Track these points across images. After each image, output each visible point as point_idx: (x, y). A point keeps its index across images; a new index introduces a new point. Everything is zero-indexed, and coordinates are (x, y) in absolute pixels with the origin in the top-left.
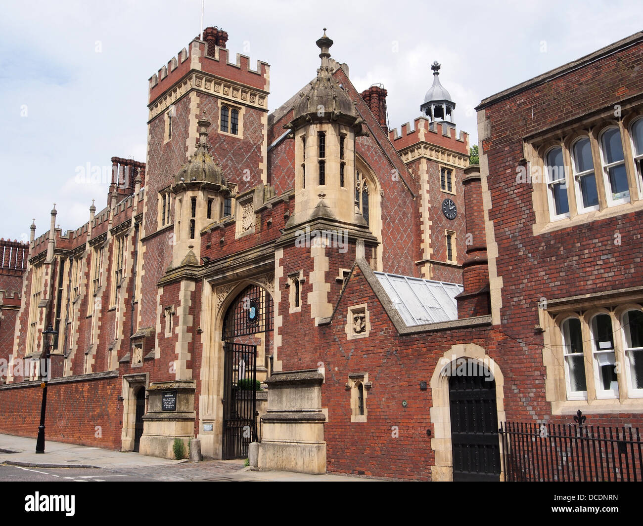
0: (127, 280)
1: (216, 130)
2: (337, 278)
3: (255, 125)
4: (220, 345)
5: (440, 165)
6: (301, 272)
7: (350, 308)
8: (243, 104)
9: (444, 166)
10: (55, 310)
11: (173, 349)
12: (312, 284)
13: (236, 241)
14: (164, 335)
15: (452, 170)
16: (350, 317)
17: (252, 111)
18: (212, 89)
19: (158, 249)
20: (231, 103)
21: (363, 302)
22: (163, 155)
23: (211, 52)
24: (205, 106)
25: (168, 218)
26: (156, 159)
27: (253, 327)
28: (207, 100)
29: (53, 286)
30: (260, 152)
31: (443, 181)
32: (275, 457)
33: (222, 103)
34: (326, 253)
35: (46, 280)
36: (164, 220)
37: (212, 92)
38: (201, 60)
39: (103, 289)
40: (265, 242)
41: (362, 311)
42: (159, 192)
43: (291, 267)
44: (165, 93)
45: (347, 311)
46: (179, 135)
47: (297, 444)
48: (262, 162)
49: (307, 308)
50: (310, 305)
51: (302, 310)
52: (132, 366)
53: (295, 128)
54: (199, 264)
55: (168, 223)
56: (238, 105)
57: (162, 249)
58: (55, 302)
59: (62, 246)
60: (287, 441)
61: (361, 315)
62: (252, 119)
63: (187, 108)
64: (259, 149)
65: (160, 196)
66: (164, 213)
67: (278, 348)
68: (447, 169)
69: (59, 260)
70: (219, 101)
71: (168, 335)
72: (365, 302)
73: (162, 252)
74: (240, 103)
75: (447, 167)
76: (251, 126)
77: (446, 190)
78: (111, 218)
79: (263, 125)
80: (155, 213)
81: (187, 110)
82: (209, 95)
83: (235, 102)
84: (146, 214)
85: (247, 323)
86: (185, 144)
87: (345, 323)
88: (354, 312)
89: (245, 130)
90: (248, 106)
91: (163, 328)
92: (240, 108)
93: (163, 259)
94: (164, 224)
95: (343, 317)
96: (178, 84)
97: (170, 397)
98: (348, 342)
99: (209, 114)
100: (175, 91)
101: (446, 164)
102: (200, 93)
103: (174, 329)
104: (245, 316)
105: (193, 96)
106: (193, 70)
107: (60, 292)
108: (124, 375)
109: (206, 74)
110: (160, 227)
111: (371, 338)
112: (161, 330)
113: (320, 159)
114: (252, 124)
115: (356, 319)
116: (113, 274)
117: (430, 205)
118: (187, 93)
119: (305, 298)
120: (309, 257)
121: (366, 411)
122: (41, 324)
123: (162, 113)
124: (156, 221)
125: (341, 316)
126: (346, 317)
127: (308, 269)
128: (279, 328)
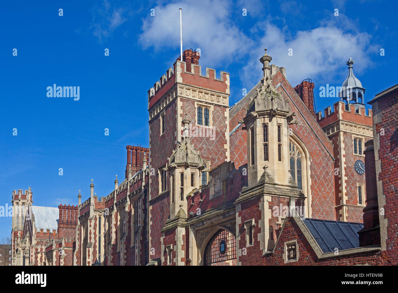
0: (141, 228)
2: (278, 223)
3: (221, 118)
5: (353, 136)
6: (253, 220)
8: (212, 104)
9: (356, 136)
10: (97, 249)
12: (260, 228)
13: (210, 201)
15: (362, 139)
16: (286, 248)
17: (218, 108)
18: (190, 95)
19: (160, 207)
20: (203, 104)
21: (295, 238)
22: (160, 143)
23: (189, 68)
24: (186, 108)
26: (156, 147)
27: (223, 256)
28: (188, 104)
29: (95, 234)
30: (225, 137)
31: (355, 147)
33: (198, 104)
34: (269, 206)
35: (90, 230)
36: (162, 187)
37: (191, 97)
39: (126, 234)
41: (294, 244)
42: (159, 168)
43: (247, 217)
45: (284, 244)
46: (170, 130)
48: (226, 143)
49: (257, 244)
50: (259, 241)
51: (254, 245)
53: (247, 123)
54: (187, 217)
55: (166, 189)
56: (208, 105)
57: (163, 207)
58: (97, 244)
59: (98, 208)
61: (293, 247)
62: (218, 114)
64: (224, 135)
65: (159, 172)
68: (359, 138)
69: (98, 217)
70: (196, 103)
71: (168, 263)
73: (162, 209)
74: (210, 104)
75: (358, 136)
76: (218, 119)
77: (358, 154)
78: (129, 188)
79: (226, 118)
80: (157, 183)
81: (175, 112)
82: (189, 99)
83: (206, 103)
84: (151, 184)
85: (219, 254)
87: (283, 252)
88: (288, 245)
89: (213, 122)
90: (216, 105)
92: (210, 107)
93: (164, 214)
94: (162, 191)
96: (168, 94)
99: (189, 113)
101: (357, 135)
102: (182, 99)
103: (173, 259)
105: (178, 101)
106: (177, 83)
107: (99, 237)
109: (186, 85)
110: (160, 192)
111: (300, 262)
112: (165, 260)
114: (218, 117)
115: (289, 250)
116: (132, 224)
117: (345, 166)
118: (174, 100)
119: (256, 237)
120: (258, 210)
122: (89, 259)
123: (158, 115)
124: (158, 189)
125: (280, 248)
126: (283, 249)
127: (258, 218)
128: (240, 257)
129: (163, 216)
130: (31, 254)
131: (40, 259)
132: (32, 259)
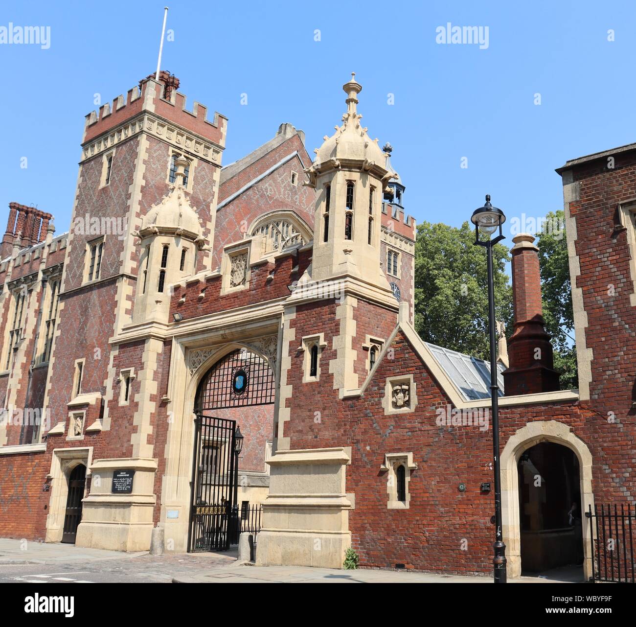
0: (27, 342)
1: (165, 179)
2: (364, 345)
3: (207, 180)
4: (192, 417)
5: (388, 247)
6: (322, 335)
7: (388, 379)
8: (196, 156)
9: (391, 249)
11: (130, 419)
12: (336, 351)
13: (223, 298)
14: (118, 403)
15: (398, 254)
16: (389, 389)
17: (204, 164)
18: (163, 133)
19: (81, 306)
20: (183, 154)
21: (408, 372)
22: (97, 201)
23: (167, 95)
24: (155, 152)
25: (98, 272)
26: (86, 205)
27: (239, 399)
28: (158, 146)
30: (209, 210)
31: (389, 264)
33: (173, 151)
34: (354, 316)
36: (91, 274)
37: (163, 137)
38: (155, 101)
41: (406, 382)
42: (88, 242)
43: (308, 329)
44: (106, 132)
45: (385, 382)
46: (120, 181)
48: (210, 221)
49: (328, 378)
50: (333, 374)
51: (321, 380)
52: (67, 439)
54: (167, 322)
55: (97, 278)
56: (190, 157)
57: (86, 309)
61: (406, 387)
62: (203, 173)
63: (134, 151)
64: (208, 207)
65: (88, 248)
66: (92, 266)
67: (285, 423)
68: (394, 252)
70: (171, 149)
71: (122, 402)
72: (410, 372)
73: (86, 310)
74: (192, 155)
75: (394, 250)
76: (203, 181)
77: (392, 273)
78: (10, 269)
79: (214, 182)
80: (81, 265)
81: (135, 155)
82: (161, 140)
83: (188, 153)
84: (68, 266)
85: (231, 394)
86: (127, 191)
87: (382, 395)
88: (393, 384)
89: (195, 184)
90: (202, 159)
92: (192, 160)
93: (87, 319)
94: (91, 278)
95: (379, 389)
96: (124, 125)
97: (125, 477)
98: (384, 417)
99: (159, 161)
100: (120, 132)
101: (393, 247)
102: (150, 137)
103: (133, 396)
104: (229, 385)
105: (143, 139)
106: (145, 111)
108: (55, 450)
109: (158, 117)
110: (85, 281)
111: (417, 414)
112: (114, 397)
113: (348, 210)
114: (203, 179)
115: (395, 392)
116: (7, 334)
118: (135, 136)
119: (325, 366)
120: (333, 319)
121: (408, 496)
123: (100, 155)
124: (81, 275)
125: (376, 388)
126: (384, 389)
127: (332, 333)
128: (287, 400)
129: (85, 323)
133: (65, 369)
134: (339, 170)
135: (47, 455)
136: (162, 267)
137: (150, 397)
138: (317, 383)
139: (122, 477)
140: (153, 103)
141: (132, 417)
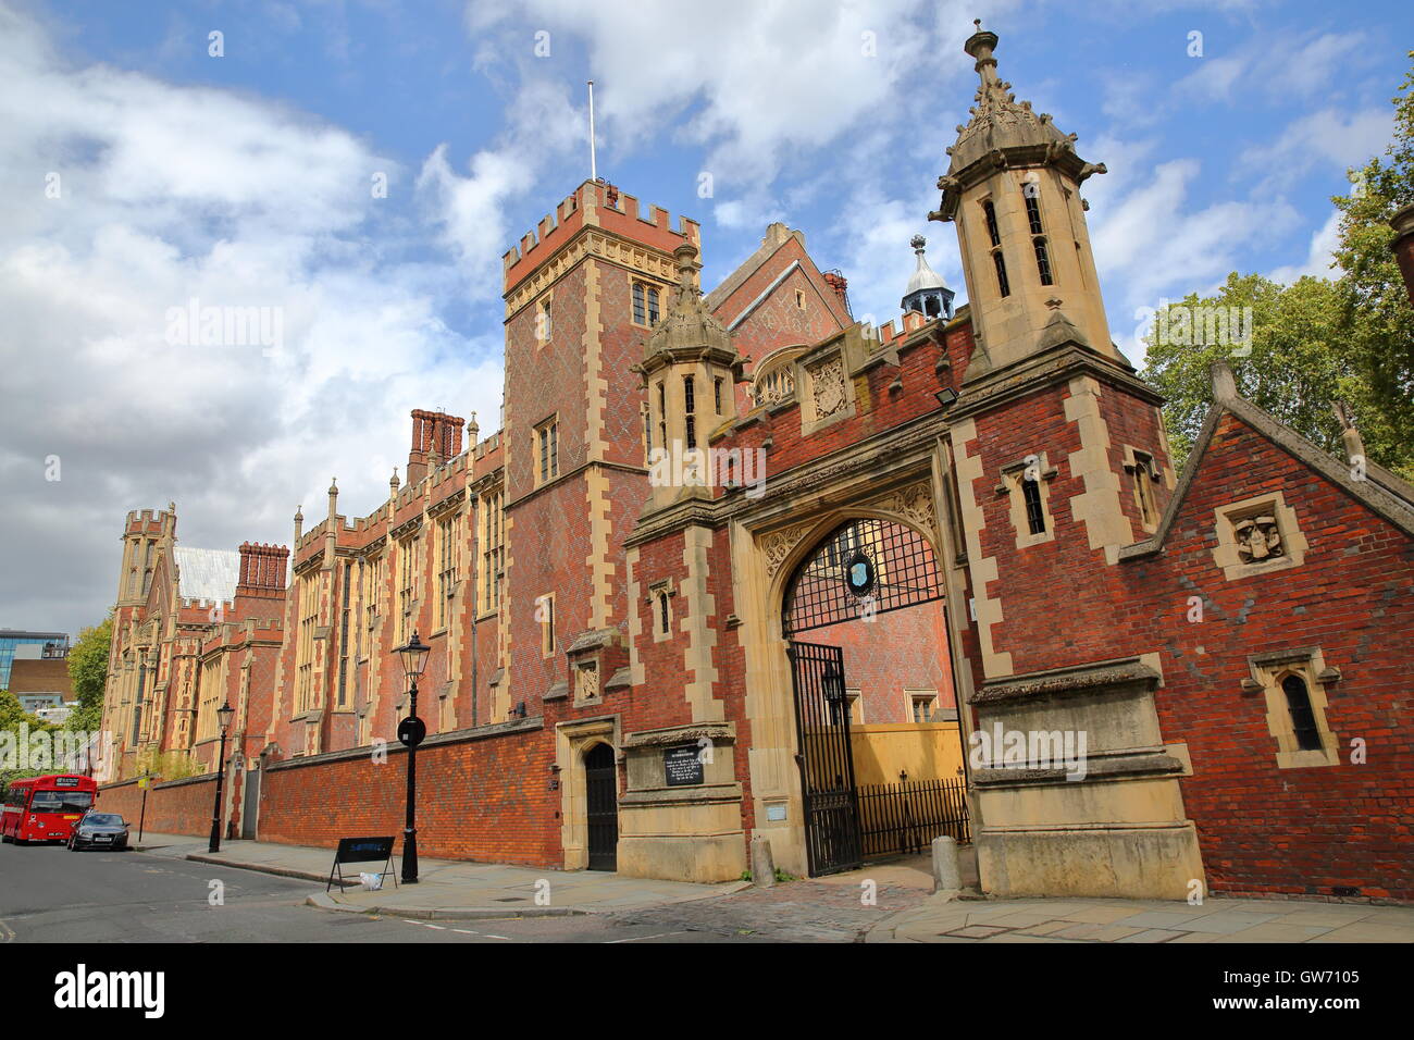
1: (628, 320)
2: (1125, 463)
4: (781, 646)
6: (1042, 458)
7: (1219, 512)
8: (666, 282)
10: (339, 643)
11: (678, 662)
12: (1080, 479)
13: (806, 439)
14: (652, 637)
16: (1224, 529)
18: (617, 254)
19: (537, 518)
20: (647, 280)
21: (1270, 490)
22: (537, 368)
24: (609, 282)
25: (554, 466)
26: (523, 376)
28: (611, 273)
29: (335, 605)
32: (1035, 867)
33: (633, 279)
34: (1100, 411)
35: (325, 596)
36: (545, 471)
37: (617, 260)
38: (598, 211)
39: (421, 603)
40: (887, 427)
41: (1269, 509)
42: (534, 427)
43: (1008, 452)
44: (536, 270)
45: (1213, 516)
46: (567, 331)
47: (1106, 832)
49: (1073, 532)
50: (1082, 523)
51: (1057, 537)
52: (575, 705)
54: (712, 497)
55: (554, 474)
56: (658, 283)
57: (546, 520)
58: (339, 630)
59: (347, 543)
60: (1068, 827)
61: (1264, 520)
63: (580, 286)
65: (535, 434)
66: (545, 460)
67: (994, 627)
69: (343, 564)
70: (630, 276)
71: (658, 635)
72: (1276, 487)
73: (545, 524)
74: (659, 280)
78: (428, 492)
80: (529, 461)
81: (581, 290)
82: (614, 265)
83: (653, 278)
84: (510, 466)
85: (845, 597)
86: (580, 343)
87: (1212, 544)
88: (1234, 517)
90: (673, 285)
91: (647, 625)
92: (661, 288)
93: (549, 535)
94: (545, 478)
95: (1202, 532)
96: (560, 253)
97: (686, 758)
98: (1230, 585)
99: (616, 294)
100: (554, 265)
102: (599, 260)
103: (676, 623)
104: (839, 583)
105: (590, 265)
106: (588, 227)
107: (346, 613)
108: (557, 724)
109: (607, 233)
110: (538, 484)
111: (1312, 568)
112: (643, 629)
113: (1035, 235)
115: (1243, 534)
116: (436, 579)
118: (579, 264)
119: (1063, 511)
120: (1062, 423)
121: (1329, 739)
122: (318, 666)
123: (532, 302)
124: (531, 475)
125: (1193, 533)
126: (1212, 530)
127: (1063, 448)
128: (988, 585)
129: (547, 542)
130: (163, 660)
131: (186, 672)
132: (164, 673)
133: (527, 611)
134: (1005, 170)
135: (545, 735)
136: (688, 412)
137: (708, 621)
138: (1051, 543)
139: (682, 758)
140: (597, 214)
141: (681, 657)
